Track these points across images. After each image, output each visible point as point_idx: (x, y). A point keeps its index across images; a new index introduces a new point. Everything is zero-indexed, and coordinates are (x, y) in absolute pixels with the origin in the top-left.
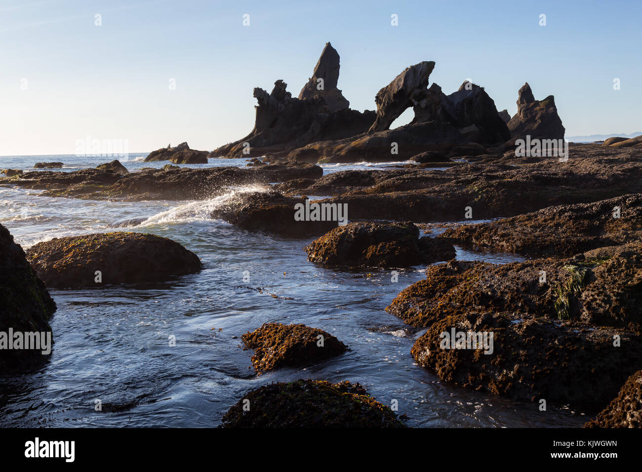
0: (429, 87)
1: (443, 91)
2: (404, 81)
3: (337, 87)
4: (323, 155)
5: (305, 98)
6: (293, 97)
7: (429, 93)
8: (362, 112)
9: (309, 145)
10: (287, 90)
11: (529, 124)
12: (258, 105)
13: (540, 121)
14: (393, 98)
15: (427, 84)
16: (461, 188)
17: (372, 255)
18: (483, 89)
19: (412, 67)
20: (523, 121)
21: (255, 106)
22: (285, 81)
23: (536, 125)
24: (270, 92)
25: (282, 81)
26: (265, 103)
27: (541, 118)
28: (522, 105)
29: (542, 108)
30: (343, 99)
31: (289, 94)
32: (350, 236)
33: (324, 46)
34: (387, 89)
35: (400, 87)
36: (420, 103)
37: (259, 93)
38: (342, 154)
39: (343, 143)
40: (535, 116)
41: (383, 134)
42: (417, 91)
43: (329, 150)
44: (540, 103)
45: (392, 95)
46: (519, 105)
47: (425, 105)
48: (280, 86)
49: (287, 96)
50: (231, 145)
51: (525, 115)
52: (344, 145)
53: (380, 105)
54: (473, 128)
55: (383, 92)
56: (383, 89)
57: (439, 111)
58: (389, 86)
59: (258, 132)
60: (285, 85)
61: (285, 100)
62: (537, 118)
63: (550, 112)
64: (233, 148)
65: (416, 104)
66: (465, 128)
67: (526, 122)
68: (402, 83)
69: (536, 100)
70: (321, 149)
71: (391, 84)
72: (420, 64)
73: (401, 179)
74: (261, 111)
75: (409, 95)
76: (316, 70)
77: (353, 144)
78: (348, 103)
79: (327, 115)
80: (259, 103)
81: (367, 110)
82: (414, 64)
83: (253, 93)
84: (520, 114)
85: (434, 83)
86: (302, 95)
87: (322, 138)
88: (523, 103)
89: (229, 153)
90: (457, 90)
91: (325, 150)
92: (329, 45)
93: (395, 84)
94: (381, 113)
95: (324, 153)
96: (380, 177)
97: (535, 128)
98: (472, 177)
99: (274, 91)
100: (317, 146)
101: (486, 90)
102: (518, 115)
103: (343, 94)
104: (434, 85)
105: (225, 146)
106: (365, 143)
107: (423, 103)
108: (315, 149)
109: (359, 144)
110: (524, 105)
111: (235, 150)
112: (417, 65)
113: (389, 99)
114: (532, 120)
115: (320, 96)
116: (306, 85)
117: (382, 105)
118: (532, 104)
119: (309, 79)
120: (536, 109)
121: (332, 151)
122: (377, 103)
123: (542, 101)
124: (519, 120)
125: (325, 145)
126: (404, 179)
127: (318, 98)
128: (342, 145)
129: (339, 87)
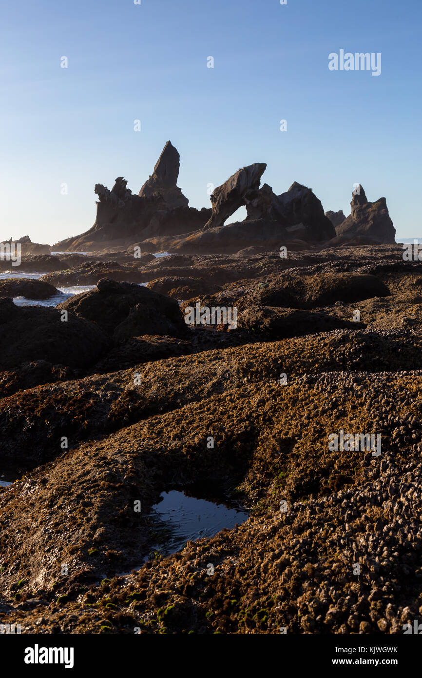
0: (260, 187)
1: (274, 191)
2: (238, 181)
3: (177, 185)
4: (161, 249)
5: (144, 196)
6: (133, 194)
7: (261, 193)
8: (199, 209)
9: (148, 240)
10: (128, 187)
11: (361, 224)
12: (99, 201)
13: (372, 222)
14: (227, 197)
15: (259, 184)
16: (251, 264)
17: (173, 294)
18: (310, 190)
19: (245, 168)
20: (356, 222)
21: (96, 202)
22: (125, 178)
23: (368, 226)
24: (110, 188)
25: (123, 178)
26: (106, 199)
27: (374, 219)
28: (356, 207)
29: (374, 209)
30: (183, 196)
31: (129, 191)
32: (160, 284)
33: (165, 144)
34: (222, 189)
35: (234, 187)
36: (253, 201)
37: (100, 189)
38: (177, 247)
39: (180, 238)
40: (368, 217)
41: (216, 229)
42: (250, 191)
43: (166, 244)
44: (372, 205)
45: (226, 194)
46: (353, 206)
47: (256, 204)
48: (121, 183)
49: (127, 193)
50: (73, 239)
51: (358, 216)
52: (181, 240)
53: (215, 203)
54: (301, 226)
55: (218, 191)
56: (218, 188)
57: (269, 210)
58: (223, 186)
59: (98, 227)
60: (125, 182)
61: (125, 196)
62: (369, 219)
63: (382, 213)
64: (75, 242)
65: (248, 203)
66: (294, 227)
67: (359, 223)
68: (235, 183)
69: (368, 201)
70: (159, 243)
71: (225, 184)
72: (252, 165)
73: (213, 261)
74: (102, 207)
75: (242, 195)
76: (156, 168)
77: (187, 239)
78: (187, 201)
79: (166, 212)
80: (100, 199)
81: (204, 208)
82: (247, 166)
83: (94, 189)
84: (354, 215)
85: (265, 184)
86: (142, 192)
87: (160, 234)
88: (357, 204)
89: (71, 247)
90: (287, 191)
91: (162, 245)
92: (169, 143)
93: (229, 184)
94: (215, 211)
95: (162, 248)
96: (198, 260)
97: (368, 229)
98: (260, 256)
99: (115, 187)
100: (155, 241)
101: (313, 191)
102: (352, 215)
103: (183, 192)
104: (266, 185)
105: (66, 240)
106: (199, 237)
107: (255, 202)
108: (154, 243)
109: (193, 239)
110: (357, 206)
111: (76, 244)
112: (249, 167)
113: (223, 198)
114: (365, 221)
115: (159, 193)
116: (146, 182)
117: (217, 203)
118: (365, 205)
119: (150, 176)
120: (368, 210)
121: (168, 245)
122: (212, 202)
123: (374, 203)
124: (352, 221)
125: (162, 240)
126: (216, 261)
127: (157, 195)
128: (178, 241)
129: (179, 185)
